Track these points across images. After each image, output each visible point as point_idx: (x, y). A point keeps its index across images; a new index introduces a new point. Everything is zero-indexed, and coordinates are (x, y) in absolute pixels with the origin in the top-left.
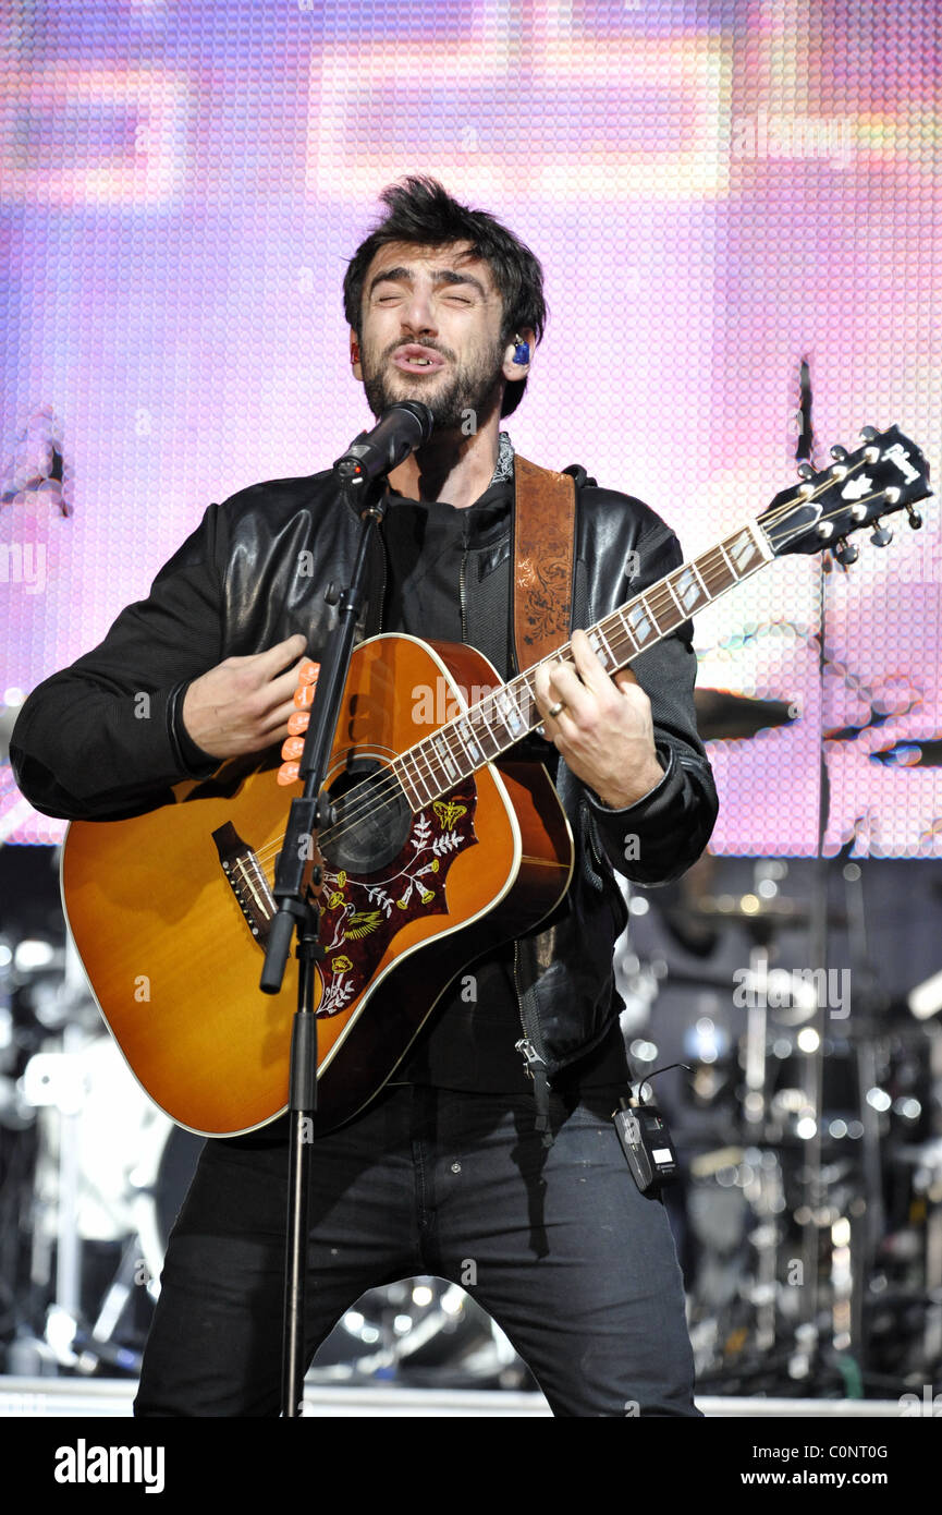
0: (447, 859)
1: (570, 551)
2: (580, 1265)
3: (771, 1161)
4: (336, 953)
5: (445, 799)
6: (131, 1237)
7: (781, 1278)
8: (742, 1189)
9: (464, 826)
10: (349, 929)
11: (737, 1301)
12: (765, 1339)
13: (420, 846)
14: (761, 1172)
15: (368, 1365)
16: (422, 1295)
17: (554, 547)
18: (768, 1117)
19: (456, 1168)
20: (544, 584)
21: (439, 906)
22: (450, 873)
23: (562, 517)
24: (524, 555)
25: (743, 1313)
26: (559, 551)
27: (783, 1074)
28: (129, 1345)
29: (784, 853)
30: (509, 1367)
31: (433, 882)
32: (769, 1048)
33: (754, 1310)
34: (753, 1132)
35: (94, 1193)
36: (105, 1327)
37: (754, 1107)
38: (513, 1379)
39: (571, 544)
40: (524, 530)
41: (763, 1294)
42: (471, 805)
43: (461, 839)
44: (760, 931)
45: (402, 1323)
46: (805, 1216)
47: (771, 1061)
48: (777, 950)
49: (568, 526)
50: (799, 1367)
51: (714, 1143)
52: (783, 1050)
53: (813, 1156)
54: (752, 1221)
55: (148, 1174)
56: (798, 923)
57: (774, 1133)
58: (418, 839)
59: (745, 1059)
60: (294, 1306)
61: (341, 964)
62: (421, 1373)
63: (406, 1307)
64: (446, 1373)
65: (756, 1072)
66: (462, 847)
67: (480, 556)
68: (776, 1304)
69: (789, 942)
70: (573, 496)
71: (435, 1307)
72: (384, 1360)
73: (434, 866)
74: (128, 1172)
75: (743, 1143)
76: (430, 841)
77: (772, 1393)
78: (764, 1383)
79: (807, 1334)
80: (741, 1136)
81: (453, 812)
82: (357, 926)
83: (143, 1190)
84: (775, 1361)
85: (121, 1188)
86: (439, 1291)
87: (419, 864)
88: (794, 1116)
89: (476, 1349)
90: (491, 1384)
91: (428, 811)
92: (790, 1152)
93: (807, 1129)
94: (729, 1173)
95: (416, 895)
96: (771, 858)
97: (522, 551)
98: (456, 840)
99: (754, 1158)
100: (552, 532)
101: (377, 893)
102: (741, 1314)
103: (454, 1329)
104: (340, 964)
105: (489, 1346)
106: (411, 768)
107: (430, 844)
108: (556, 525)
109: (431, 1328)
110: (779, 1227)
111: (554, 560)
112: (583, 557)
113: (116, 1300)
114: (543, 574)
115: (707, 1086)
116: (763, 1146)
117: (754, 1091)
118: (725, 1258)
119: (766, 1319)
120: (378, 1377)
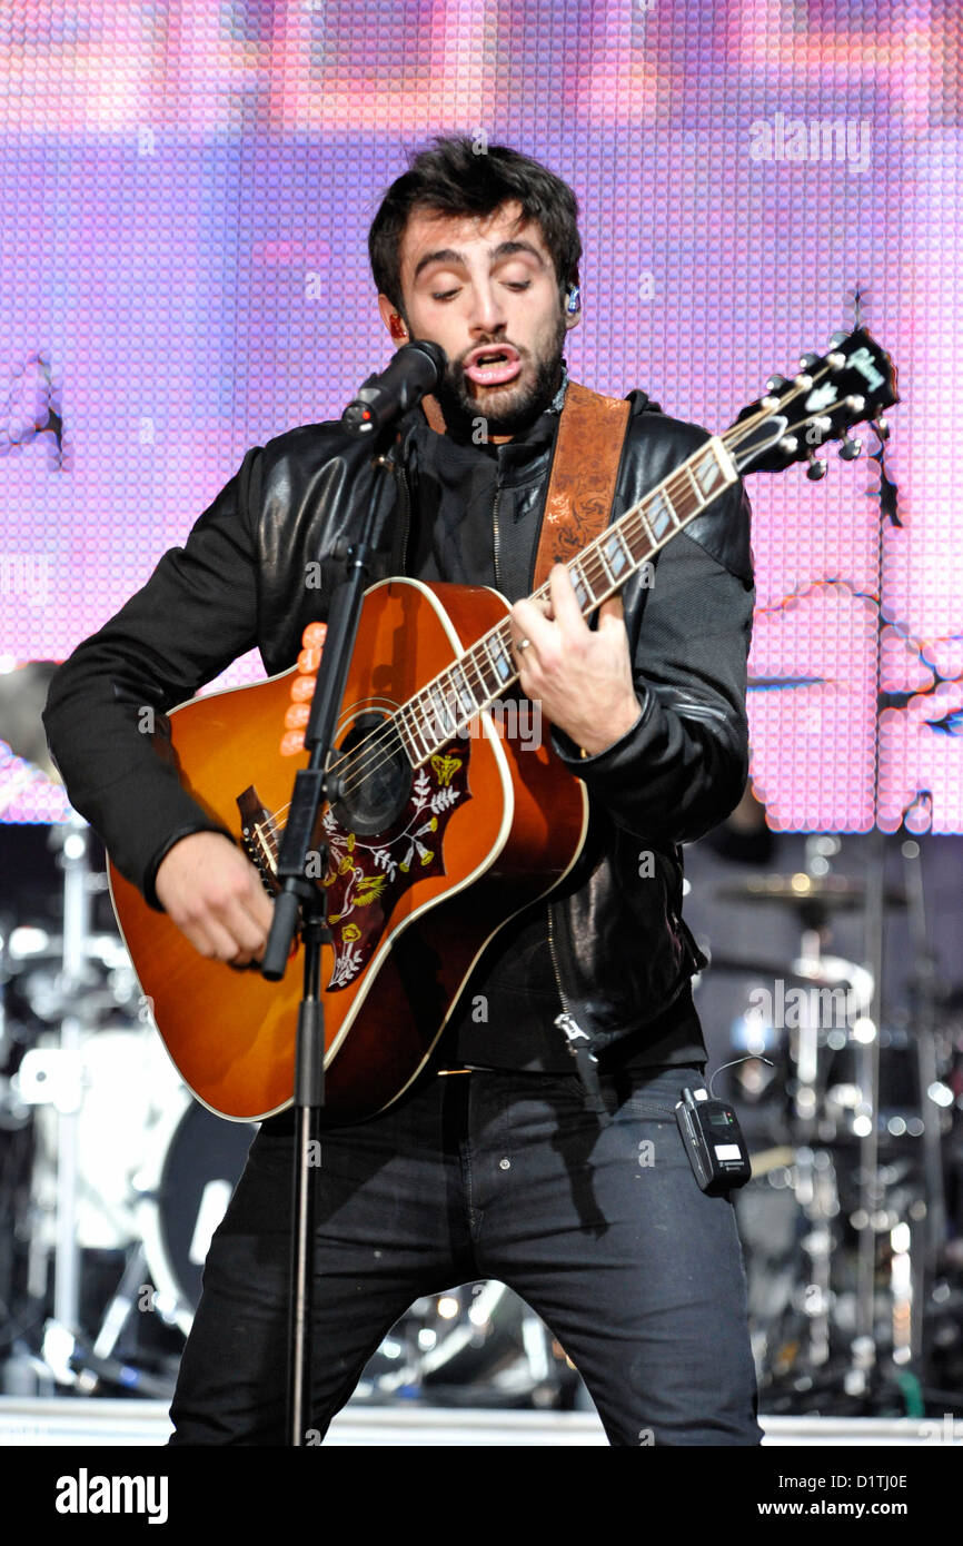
0: (444, 817)
1: (611, 486)
2: (632, 1267)
3: (825, 1160)
4: (345, 921)
5: (442, 752)
6: (134, 1245)
7: (836, 1288)
8: (793, 1191)
9: (459, 781)
10: (357, 896)
11: (788, 1311)
12: (819, 1353)
13: (419, 803)
14: (814, 1173)
15: (390, 1382)
16: (448, 1306)
17: (595, 481)
18: (821, 1113)
19: (505, 1164)
20: (579, 520)
21: (436, 868)
22: (448, 832)
23: (608, 449)
24: (561, 488)
25: (795, 1324)
26: (600, 486)
27: (837, 1067)
28: (131, 1363)
29: (841, 829)
30: (542, 1384)
31: (433, 841)
32: (821, 1039)
33: (808, 1321)
34: (805, 1130)
35: (96, 1200)
36: (105, 1344)
37: (806, 1102)
38: (546, 1397)
39: (614, 478)
40: (564, 461)
41: (816, 1303)
42: (465, 758)
43: (457, 794)
44: (811, 914)
45: (426, 1337)
46: (861, 1221)
47: (824, 1052)
48: (829, 936)
49: (612, 460)
50: (855, 1384)
51: (766, 1143)
52: (837, 1043)
53: (870, 1155)
54: (804, 1225)
55: (151, 1178)
56: (853, 904)
57: (828, 1131)
58: (418, 796)
59: (797, 1053)
60: (301, 1316)
61: (351, 933)
62: (447, 1391)
63: (430, 1320)
64: (474, 1391)
65: (808, 1066)
66: (459, 802)
67: (516, 495)
68: (831, 1314)
69: (844, 925)
70: (624, 425)
71: (462, 1320)
72: (408, 1377)
73: (432, 825)
74: (131, 1176)
75: (794, 1142)
76: (429, 797)
77: (827, 1411)
78: (819, 1400)
79: (864, 1349)
80: (793, 1135)
81: (450, 765)
82: (365, 892)
83: (146, 1195)
84: (829, 1376)
85: (123, 1193)
86: (467, 1302)
87: (420, 823)
88: (849, 1112)
89: (508, 1365)
90: (524, 1403)
91: (427, 767)
92: (845, 1150)
93: (862, 1127)
94: (780, 1173)
95: (417, 857)
96: (826, 834)
97: (558, 485)
98: (452, 795)
99: (806, 1157)
100: (595, 465)
101: (381, 856)
102: (794, 1326)
103: (482, 1342)
104: (349, 934)
105: (521, 1361)
106: (410, 720)
107: (429, 802)
108: (601, 458)
109: (458, 1342)
110: (833, 1232)
111: (593, 495)
112: (622, 492)
113: (118, 1314)
114: (579, 510)
115: (755, 1081)
116: (816, 1145)
117: (806, 1085)
118: (776, 1265)
119: (820, 1331)
120: (402, 1396)
